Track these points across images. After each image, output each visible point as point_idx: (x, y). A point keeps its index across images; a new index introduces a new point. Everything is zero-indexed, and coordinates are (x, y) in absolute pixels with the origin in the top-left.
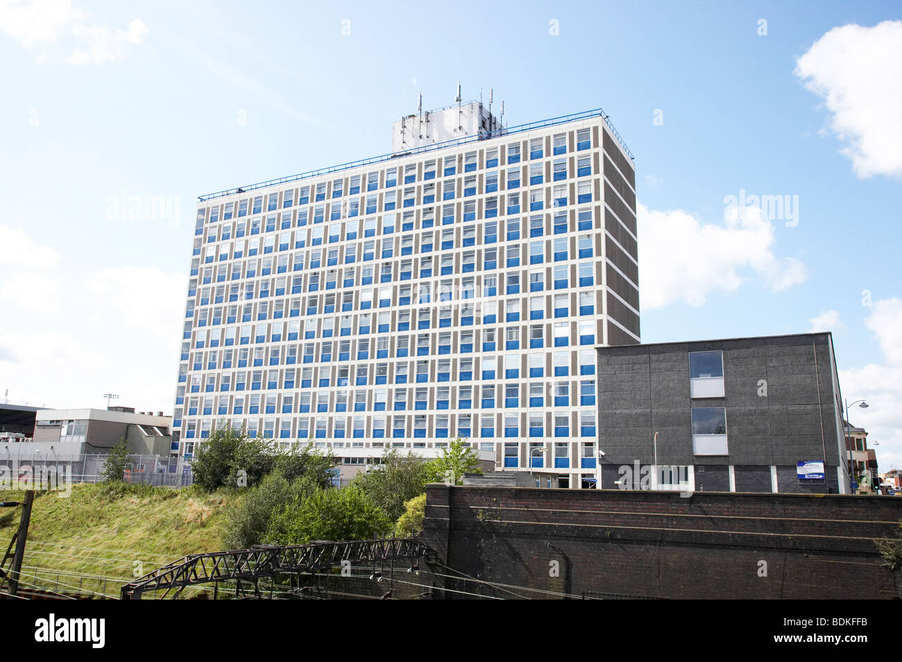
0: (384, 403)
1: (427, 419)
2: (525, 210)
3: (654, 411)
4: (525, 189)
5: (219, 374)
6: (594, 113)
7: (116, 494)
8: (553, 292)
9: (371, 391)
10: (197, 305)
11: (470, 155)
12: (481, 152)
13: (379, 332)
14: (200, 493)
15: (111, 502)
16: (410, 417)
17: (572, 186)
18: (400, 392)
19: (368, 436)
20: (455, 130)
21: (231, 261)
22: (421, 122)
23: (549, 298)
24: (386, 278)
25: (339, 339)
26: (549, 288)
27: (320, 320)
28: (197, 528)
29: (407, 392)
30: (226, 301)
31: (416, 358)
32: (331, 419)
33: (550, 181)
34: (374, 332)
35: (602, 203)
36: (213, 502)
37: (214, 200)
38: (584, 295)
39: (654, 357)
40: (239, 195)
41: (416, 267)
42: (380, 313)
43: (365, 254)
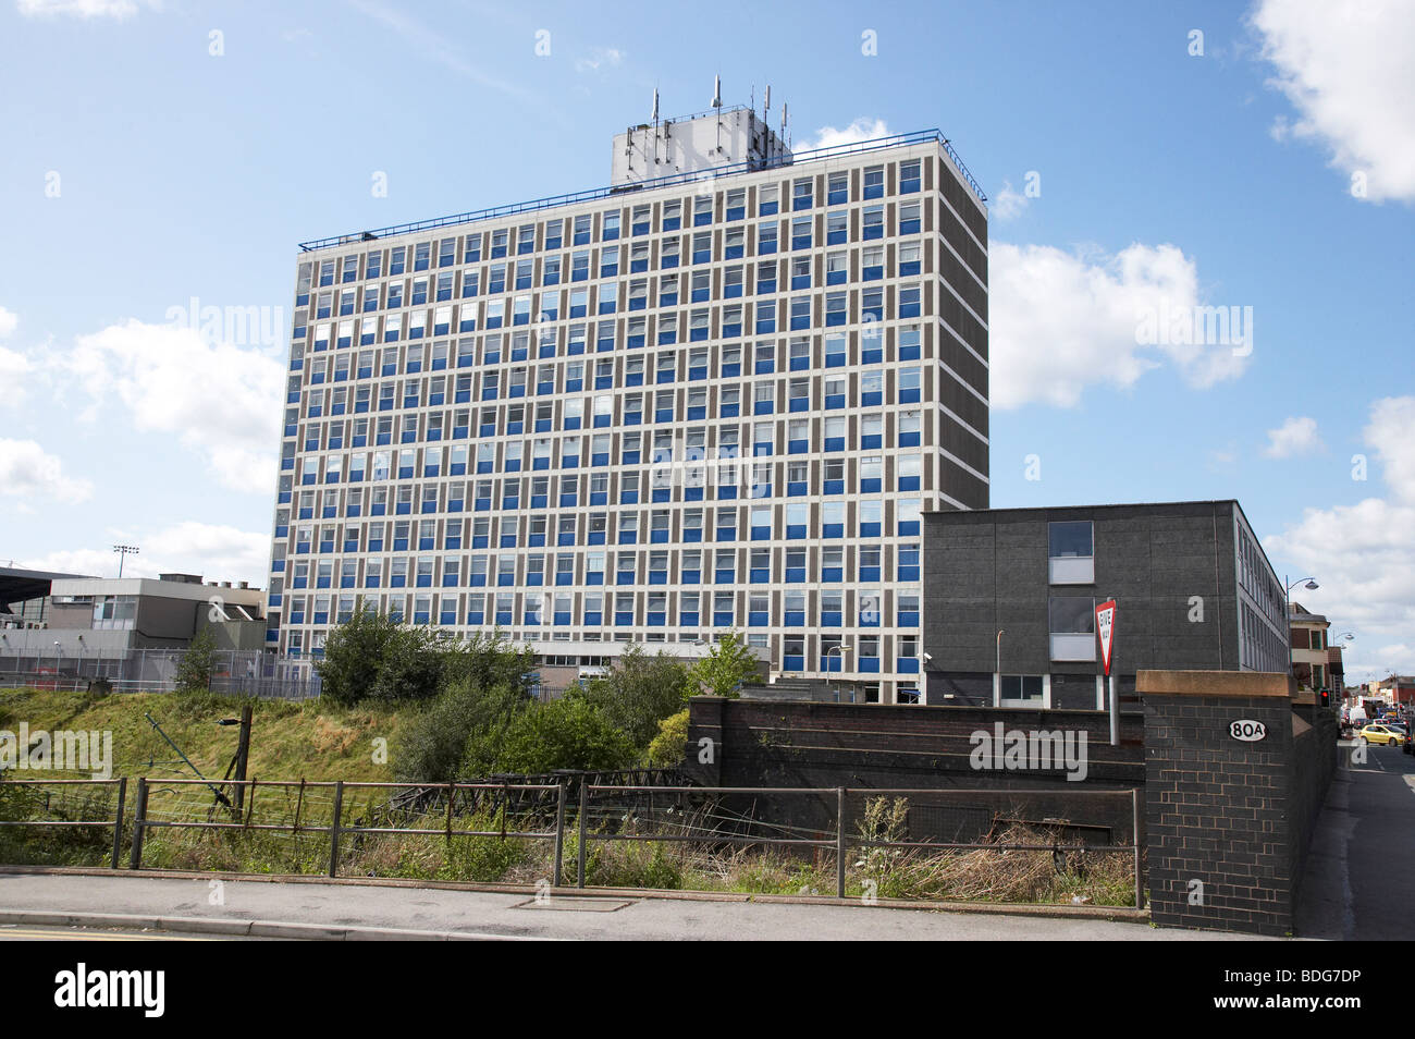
0: (602, 573)
1: (668, 598)
2: (818, 284)
3: (1000, 601)
4: (819, 250)
5: (340, 526)
6: (926, 135)
7: (204, 709)
8: (859, 411)
9: (580, 555)
10: (303, 416)
11: (735, 195)
12: (752, 190)
13: (593, 465)
14: (334, 708)
15: (197, 720)
16: (641, 595)
17: (891, 248)
18: (626, 557)
19: (577, 622)
20: (711, 153)
21: (357, 349)
22: (658, 137)
23: (853, 419)
24: (603, 383)
25: (531, 474)
26: (853, 404)
27: (500, 445)
28: (338, 758)
29: (637, 557)
30: (350, 412)
31: (650, 507)
32: (519, 596)
33: (857, 240)
34: (585, 464)
35: (935, 277)
36: (356, 721)
37: (326, 251)
38: (905, 416)
39: (1002, 528)
40: (366, 243)
41: (650, 367)
42: (594, 436)
43: (570, 345)
